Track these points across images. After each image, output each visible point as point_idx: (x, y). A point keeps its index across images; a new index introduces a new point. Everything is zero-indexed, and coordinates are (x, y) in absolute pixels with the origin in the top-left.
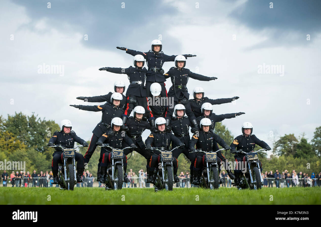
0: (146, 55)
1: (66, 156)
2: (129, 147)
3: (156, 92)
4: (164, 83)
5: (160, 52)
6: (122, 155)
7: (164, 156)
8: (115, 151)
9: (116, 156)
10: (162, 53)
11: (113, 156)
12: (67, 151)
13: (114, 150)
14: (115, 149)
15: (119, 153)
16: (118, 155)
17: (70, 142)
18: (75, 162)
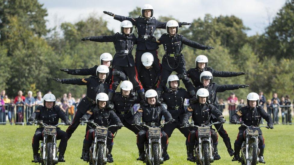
0: (135, 21)
1: (47, 133)
2: (115, 125)
3: (147, 62)
4: (156, 51)
5: (151, 18)
6: (106, 133)
7: (152, 132)
8: (98, 129)
9: (99, 134)
10: (154, 18)
11: (97, 133)
12: (48, 128)
13: (98, 127)
14: (100, 126)
15: (103, 130)
16: (101, 133)
17: (54, 118)
18: (56, 140)
